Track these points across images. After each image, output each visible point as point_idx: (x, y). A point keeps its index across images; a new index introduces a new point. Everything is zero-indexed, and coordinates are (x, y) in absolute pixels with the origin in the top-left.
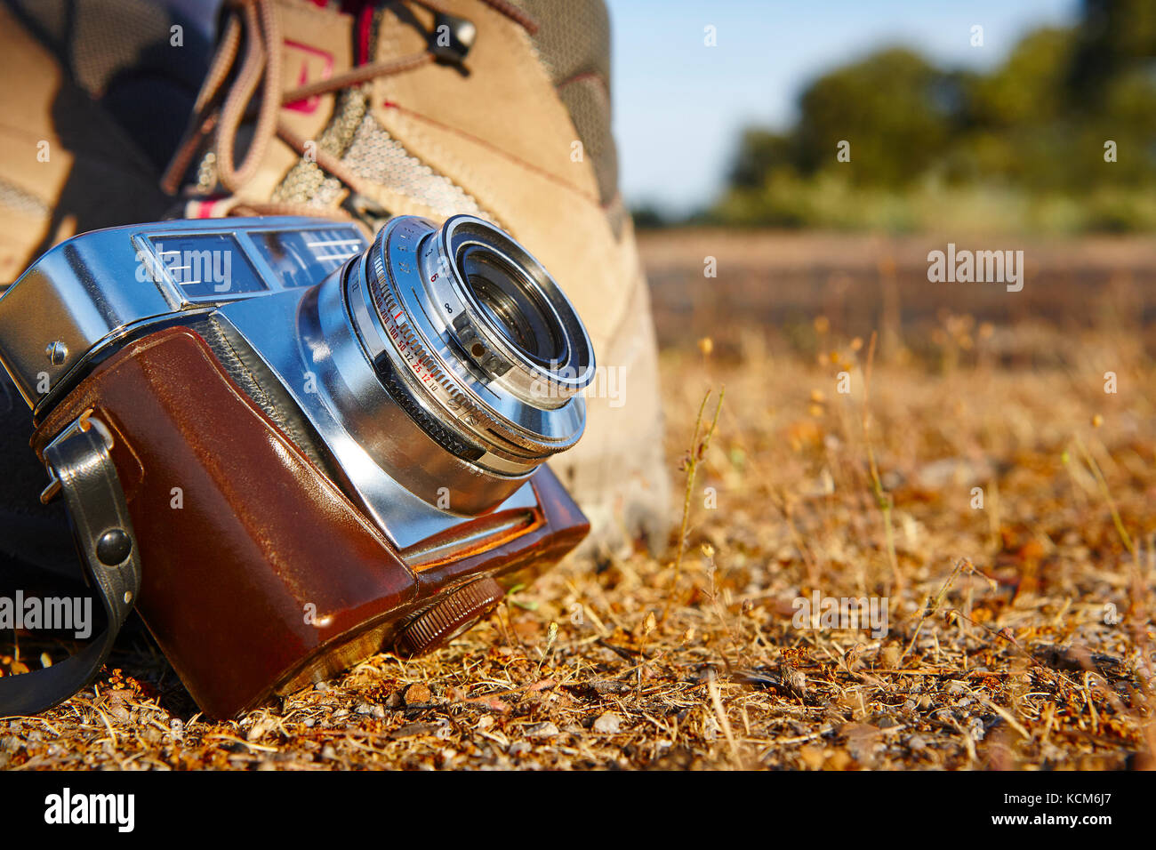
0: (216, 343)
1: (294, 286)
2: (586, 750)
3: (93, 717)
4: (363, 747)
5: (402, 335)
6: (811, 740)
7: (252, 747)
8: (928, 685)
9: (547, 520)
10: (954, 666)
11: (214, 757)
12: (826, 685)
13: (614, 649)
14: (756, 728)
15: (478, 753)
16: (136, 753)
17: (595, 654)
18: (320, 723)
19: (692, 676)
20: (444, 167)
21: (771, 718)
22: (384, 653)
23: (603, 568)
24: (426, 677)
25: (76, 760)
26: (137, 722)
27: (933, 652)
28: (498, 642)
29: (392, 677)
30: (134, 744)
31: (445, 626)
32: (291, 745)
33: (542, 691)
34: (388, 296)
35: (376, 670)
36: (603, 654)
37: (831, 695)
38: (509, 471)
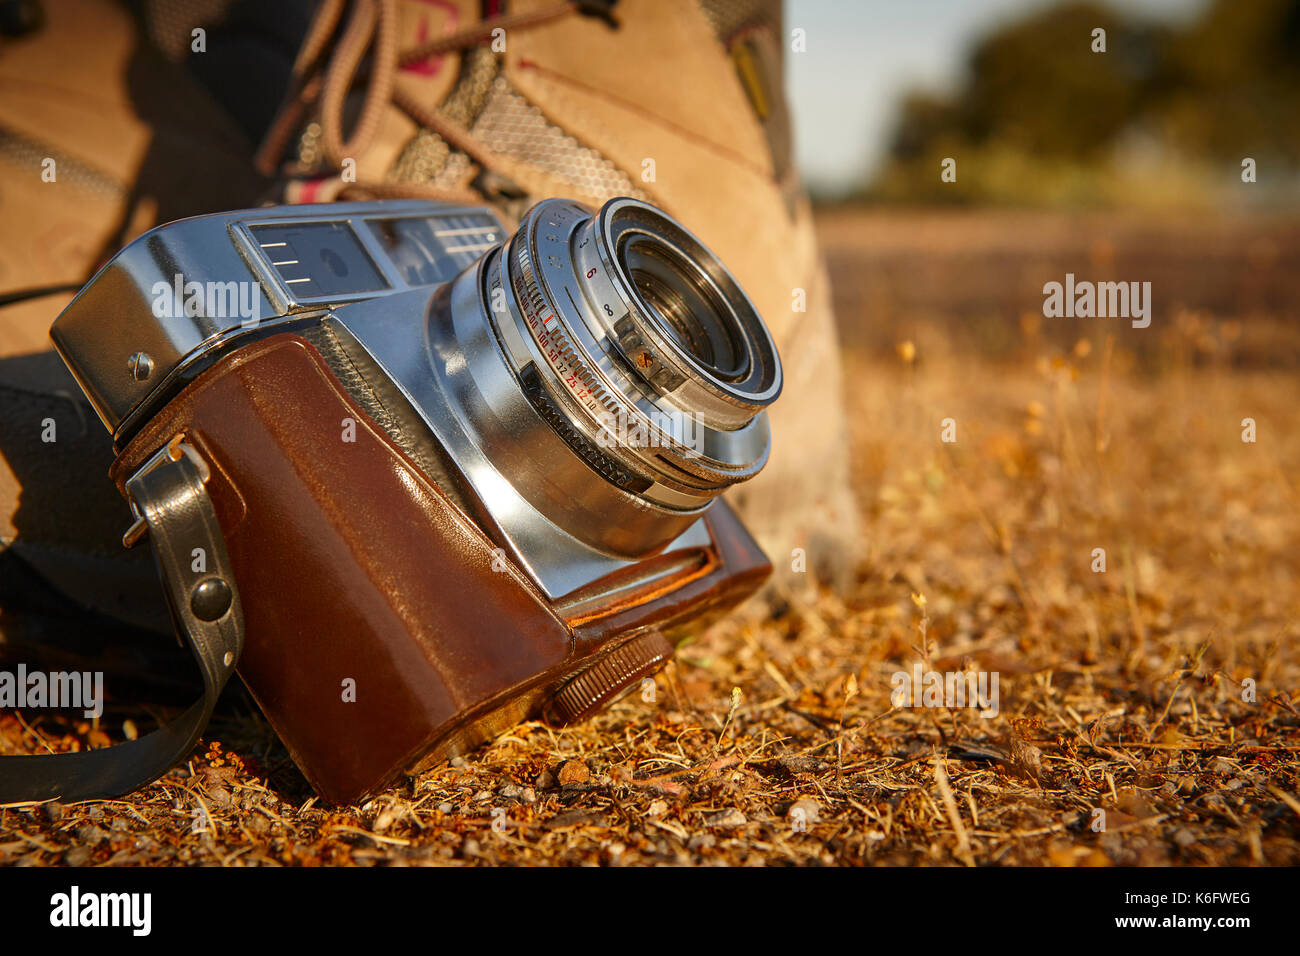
0: (330, 353)
1: (419, 284)
2: (782, 847)
3: (188, 800)
4: (512, 841)
5: (552, 341)
6: (1054, 832)
7: (379, 839)
8: (1187, 762)
9: (722, 561)
10: (1218, 738)
11: (334, 853)
12: (1064, 762)
13: (804, 716)
14: (985, 817)
15: (651, 847)
16: (241, 847)
17: (780, 721)
18: (458, 808)
19: (899, 749)
20: (591, 136)
21: (1002, 804)
22: (532, 720)
23: (781, 613)
24: (582, 749)
25: (169, 855)
26: (240, 807)
27: (1190, 720)
28: (665, 706)
29: (541, 750)
30: (238, 835)
31: (605, 690)
32: (425, 836)
33: (724, 771)
34: (537, 295)
35: (521, 742)
36: (791, 721)
37: (1071, 775)
38: (681, 505)
